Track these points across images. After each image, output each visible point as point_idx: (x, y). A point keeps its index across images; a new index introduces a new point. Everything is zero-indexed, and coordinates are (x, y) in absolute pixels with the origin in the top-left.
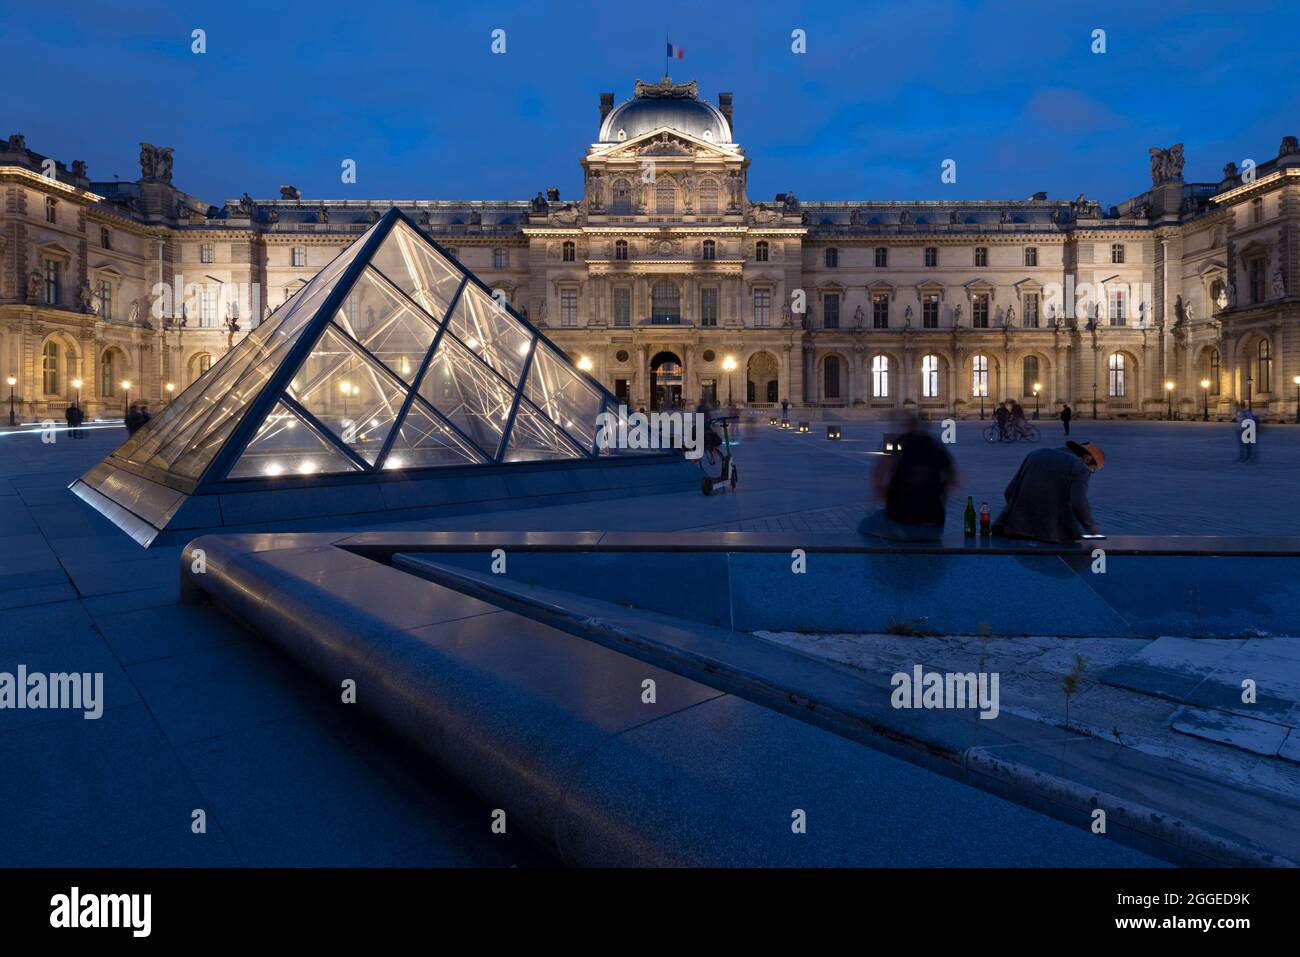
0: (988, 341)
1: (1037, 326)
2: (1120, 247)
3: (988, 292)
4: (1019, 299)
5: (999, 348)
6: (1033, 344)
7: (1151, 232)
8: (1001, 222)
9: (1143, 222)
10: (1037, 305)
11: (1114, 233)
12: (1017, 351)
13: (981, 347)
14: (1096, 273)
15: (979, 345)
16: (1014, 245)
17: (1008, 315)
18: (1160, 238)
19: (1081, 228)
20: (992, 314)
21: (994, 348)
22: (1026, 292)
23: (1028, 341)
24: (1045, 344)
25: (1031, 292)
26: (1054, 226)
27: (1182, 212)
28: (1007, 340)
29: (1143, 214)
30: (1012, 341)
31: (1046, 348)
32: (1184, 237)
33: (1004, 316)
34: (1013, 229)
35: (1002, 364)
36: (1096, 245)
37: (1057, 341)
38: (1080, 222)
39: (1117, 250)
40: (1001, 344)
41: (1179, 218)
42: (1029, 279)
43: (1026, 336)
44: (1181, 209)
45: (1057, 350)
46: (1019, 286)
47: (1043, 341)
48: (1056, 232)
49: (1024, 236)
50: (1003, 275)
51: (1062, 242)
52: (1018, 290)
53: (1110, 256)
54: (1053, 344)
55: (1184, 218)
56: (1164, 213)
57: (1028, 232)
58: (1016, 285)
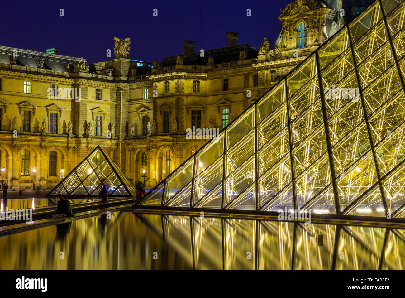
0: (31, 141)
1: (57, 133)
2: (100, 90)
3: (31, 110)
4: (48, 115)
5: (37, 145)
6: (56, 144)
7: (114, 84)
8: (38, 67)
9: (110, 78)
10: (57, 120)
11: (97, 83)
12: (47, 148)
13: (27, 145)
14: (88, 104)
15: (26, 143)
16: (45, 82)
17: (43, 126)
18: (119, 89)
19: (82, 78)
20: (33, 124)
21: (34, 145)
22: (51, 112)
23: (53, 142)
24: (62, 145)
25: (54, 112)
26: (67, 74)
27: (129, 75)
28: (43, 141)
29: (110, 74)
30: (44, 141)
31: (62, 146)
32: (130, 89)
33: (40, 126)
34: (46, 72)
35: (39, 156)
36: (89, 88)
37: (68, 143)
38: (81, 74)
39: (98, 92)
40: (38, 143)
41: (128, 79)
42: (53, 104)
43: (52, 139)
44: (128, 74)
45: (67, 148)
46: (48, 108)
47: (61, 142)
48: (68, 78)
49: (52, 78)
50: (39, 100)
51: (71, 84)
52: (47, 110)
53: (95, 95)
54: (65, 145)
55: (131, 79)
56: (121, 75)
57: (53, 75)
58: (46, 107)
